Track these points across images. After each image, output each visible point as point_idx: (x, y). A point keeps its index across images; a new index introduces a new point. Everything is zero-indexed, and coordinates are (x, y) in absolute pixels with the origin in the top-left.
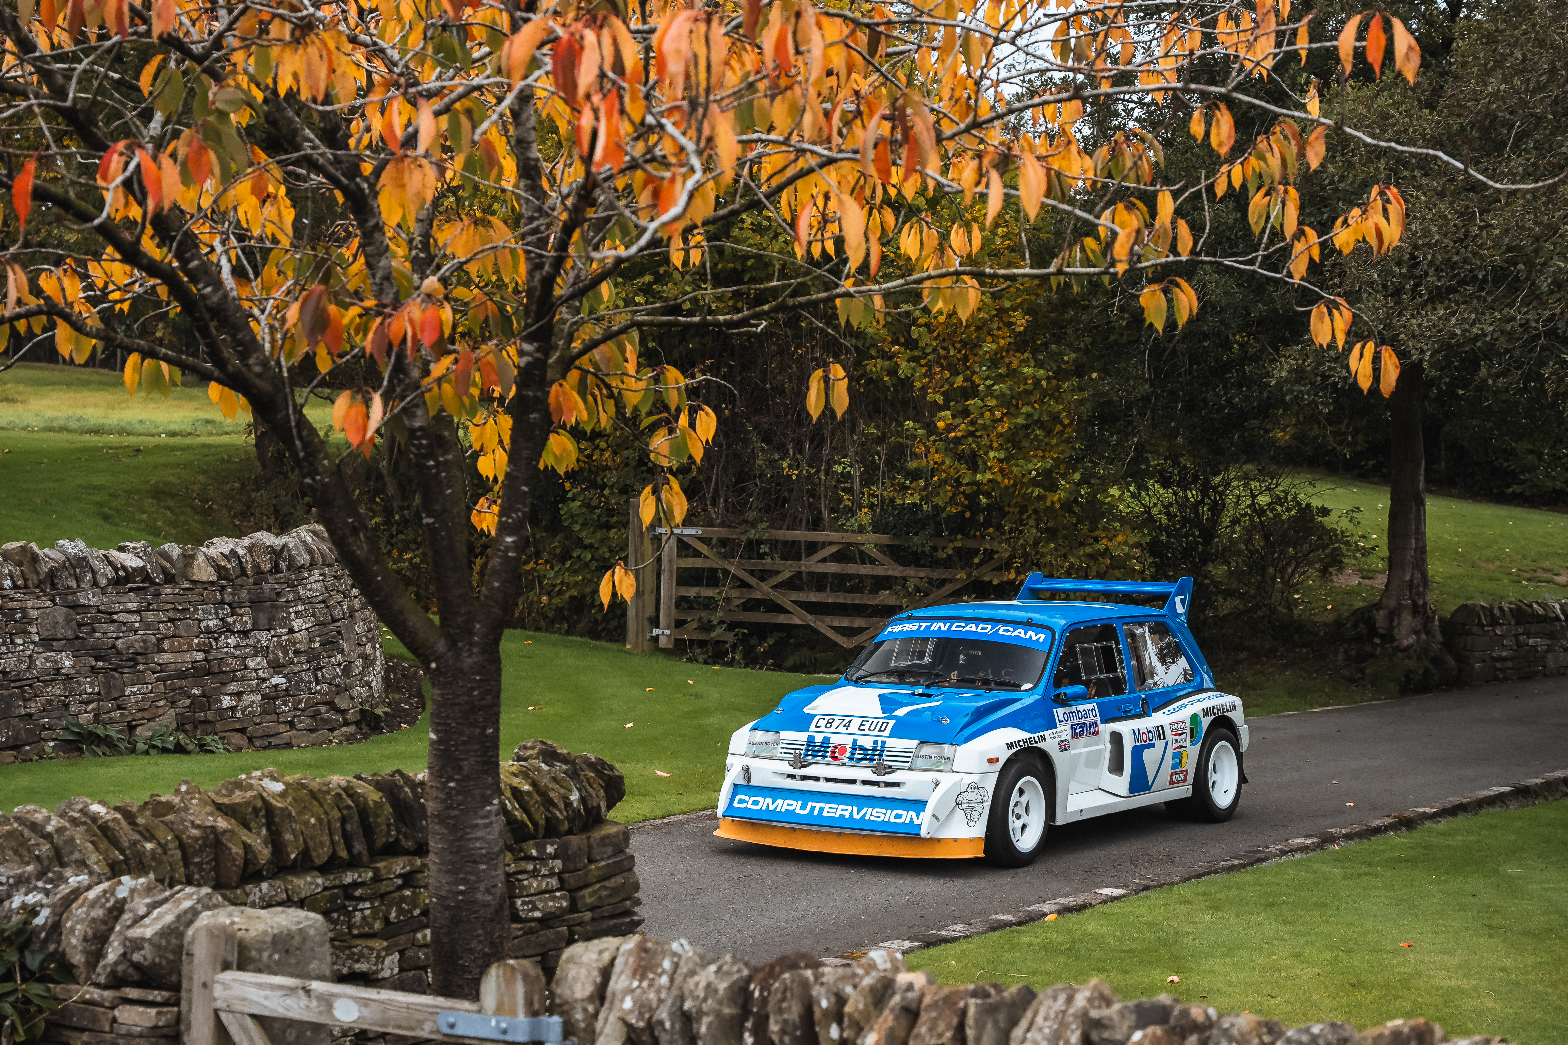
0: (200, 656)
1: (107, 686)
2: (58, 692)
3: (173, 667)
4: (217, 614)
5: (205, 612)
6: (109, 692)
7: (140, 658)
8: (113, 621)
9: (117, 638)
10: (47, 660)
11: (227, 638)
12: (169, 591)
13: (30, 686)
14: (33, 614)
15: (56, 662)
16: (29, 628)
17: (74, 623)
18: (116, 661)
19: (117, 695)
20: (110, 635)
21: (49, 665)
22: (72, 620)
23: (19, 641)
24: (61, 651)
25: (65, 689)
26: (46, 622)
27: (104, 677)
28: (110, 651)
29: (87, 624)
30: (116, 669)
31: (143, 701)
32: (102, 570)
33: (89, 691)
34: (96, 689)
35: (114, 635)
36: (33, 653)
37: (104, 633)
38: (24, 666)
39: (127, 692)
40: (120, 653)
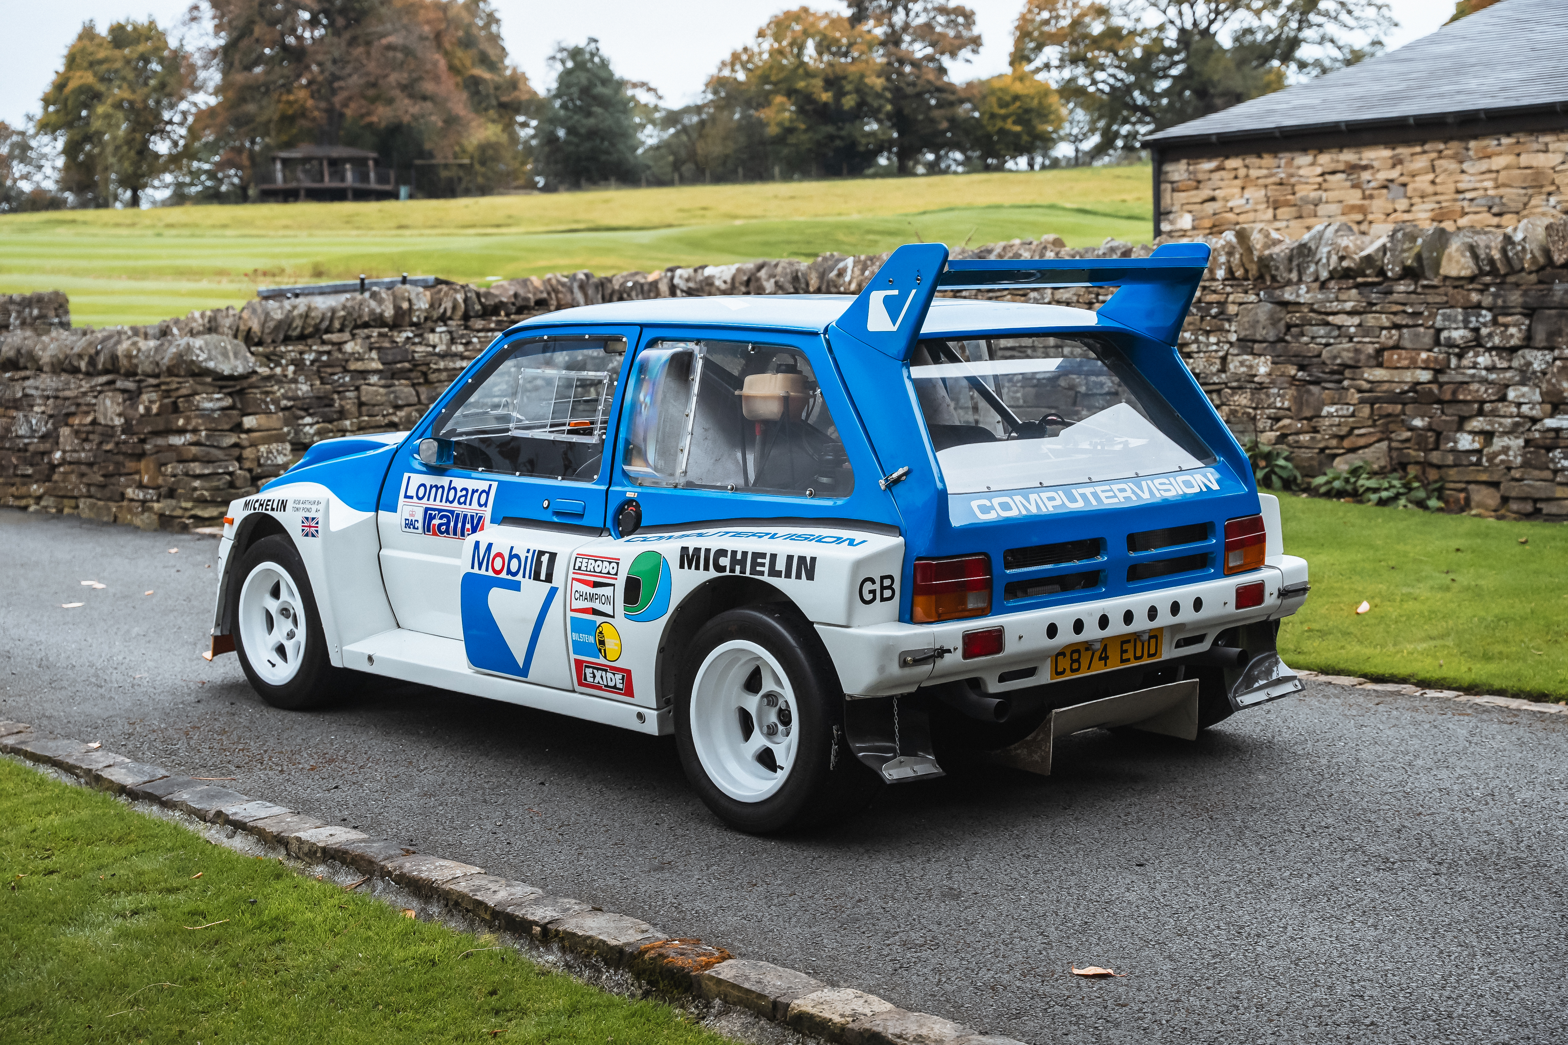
0: (1425, 376)
1: (1299, 401)
2: (1244, 402)
3: (1385, 387)
4: (1466, 322)
5: (1446, 318)
6: (1300, 409)
7: (1348, 373)
8: (1327, 324)
9: (1327, 345)
10: (1242, 363)
11: (1477, 355)
12: (1402, 288)
13: (1219, 392)
14: (1232, 309)
15: (1251, 367)
16: (1227, 326)
17: (1283, 323)
18: (1317, 373)
19: (1308, 413)
20: (1319, 340)
21: (1243, 369)
22: (1280, 319)
23: (1213, 339)
24: (1260, 355)
25: (1252, 400)
26: (1246, 319)
27: (1298, 390)
28: (1315, 360)
29: (1296, 326)
30: (1317, 382)
31: (1339, 425)
32: (1324, 261)
33: (1279, 405)
34: (1286, 404)
35: (1324, 341)
36: (1227, 354)
37: (1313, 338)
38: (1214, 369)
39: (1324, 413)
40: (1324, 363)
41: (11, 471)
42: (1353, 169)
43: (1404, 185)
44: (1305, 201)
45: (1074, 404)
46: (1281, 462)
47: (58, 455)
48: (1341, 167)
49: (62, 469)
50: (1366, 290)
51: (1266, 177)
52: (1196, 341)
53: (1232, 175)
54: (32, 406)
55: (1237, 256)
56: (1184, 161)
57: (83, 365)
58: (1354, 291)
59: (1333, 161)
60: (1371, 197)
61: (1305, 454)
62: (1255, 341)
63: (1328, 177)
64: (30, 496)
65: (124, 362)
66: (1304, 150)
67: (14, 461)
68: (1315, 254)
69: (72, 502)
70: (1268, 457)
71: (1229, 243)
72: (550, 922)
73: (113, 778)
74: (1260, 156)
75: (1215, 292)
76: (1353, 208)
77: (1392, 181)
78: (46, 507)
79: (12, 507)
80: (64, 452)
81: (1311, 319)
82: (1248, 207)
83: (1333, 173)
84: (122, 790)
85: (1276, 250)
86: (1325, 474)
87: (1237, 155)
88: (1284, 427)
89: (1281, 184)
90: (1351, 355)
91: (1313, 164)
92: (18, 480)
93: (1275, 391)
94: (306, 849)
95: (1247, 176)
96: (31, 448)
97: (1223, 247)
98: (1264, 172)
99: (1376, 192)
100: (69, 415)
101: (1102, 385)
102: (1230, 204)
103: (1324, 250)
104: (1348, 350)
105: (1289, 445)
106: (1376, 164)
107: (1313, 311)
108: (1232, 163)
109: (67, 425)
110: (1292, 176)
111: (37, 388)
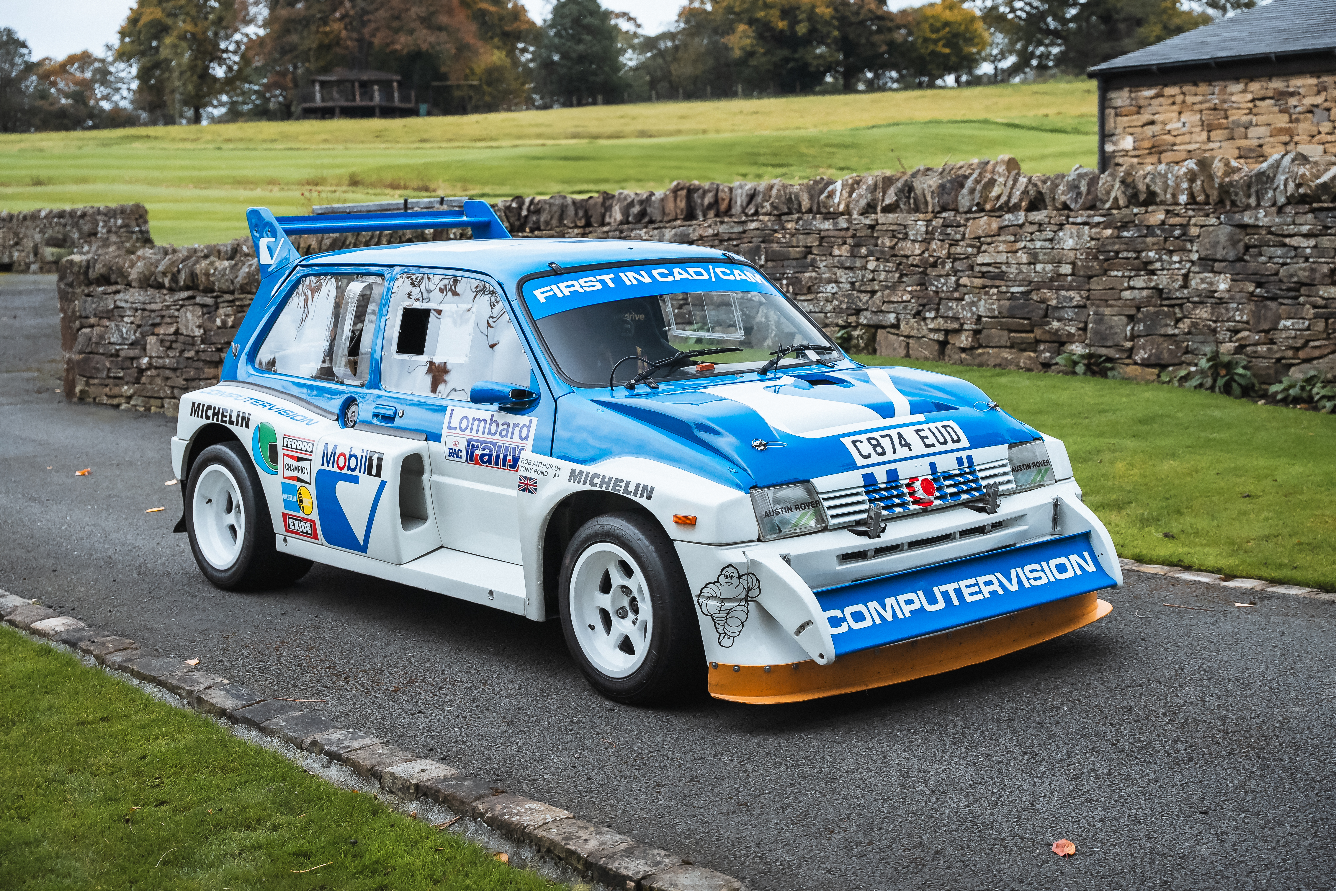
1: (1256, 315)
2: (1205, 315)
7: (1303, 290)
8: (1284, 245)
9: (1284, 264)
10: (1203, 281)
13: (1181, 306)
14: (1194, 231)
15: (1211, 284)
16: (1189, 246)
17: (1242, 244)
18: (1274, 290)
19: (1266, 327)
20: (1276, 260)
21: (1204, 286)
22: (1239, 241)
23: (1176, 258)
24: (1220, 273)
25: (1212, 314)
26: (1207, 240)
27: (1256, 306)
28: (1272, 278)
29: (1255, 246)
30: (1274, 298)
31: (1295, 338)
32: (1282, 187)
33: (1238, 318)
34: (1245, 318)
35: (1281, 261)
36: (1189, 272)
37: (1270, 258)
38: (1177, 285)
39: (1281, 326)
40: (1281, 281)
41: (105, 374)
42: (1280, 96)
43: (1328, 110)
44: (1237, 124)
45: (1046, 316)
46: (1240, 371)
47: (145, 360)
48: (1270, 93)
49: (149, 373)
50: (1322, 215)
51: (1201, 103)
52: (1160, 260)
53: (1170, 101)
54: (123, 317)
55: (1199, 183)
56: (1127, 89)
57: (167, 282)
58: (1310, 216)
59: (1262, 88)
60: (1297, 121)
61: (1264, 363)
62: (1215, 260)
63: (1257, 103)
64: (122, 396)
65: (203, 279)
66: (1237, 79)
67: (108, 364)
68: (1273, 180)
69: (158, 402)
70: (1229, 366)
71: (1190, 171)
72: (644, 878)
73: (214, 701)
74: (1196, 84)
75: (1178, 215)
76: (1281, 131)
77: (1317, 106)
78: (136, 406)
79: (106, 404)
80: (151, 358)
81: (1269, 240)
82: (1185, 130)
83: (1263, 99)
84: (223, 713)
85: (1236, 177)
86: (1281, 382)
87: (1174, 84)
88: (1243, 338)
89: (1215, 109)
90: (1307, 274)
91: (1244, 91)
92: (110, 381)
93: (1235, 305)
94: (399, 784)
95: (1184, 102)
96: (122, 354)
97: (1185, 174)
98: (1199, 98)
99: (1302, 116)
100: (154, 325)
101: (1071, 299)
102: (1168, 127)
103: (1281, 178)
104: (1304, 269)
105: (1247, 355)
106: (1302, 91)
107: (1270, 233)
108: (1170, 91)
109: (153, 334)
110: (1225, 101)
111: (127, 301)
